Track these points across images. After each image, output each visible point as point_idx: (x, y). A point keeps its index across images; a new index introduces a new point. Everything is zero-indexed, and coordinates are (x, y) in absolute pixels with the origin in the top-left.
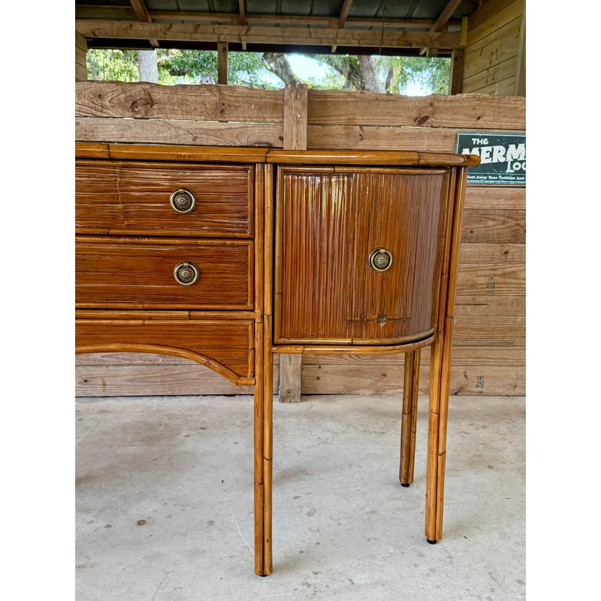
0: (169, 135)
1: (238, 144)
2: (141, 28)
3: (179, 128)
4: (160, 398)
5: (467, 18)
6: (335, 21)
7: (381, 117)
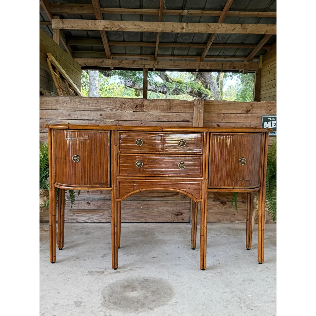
0: (149, 118)
1: (176, 121)
2: (108, 62)
3: (153, 115)
5: (262, 55)
6: (199, 58)
7: (232, 110)
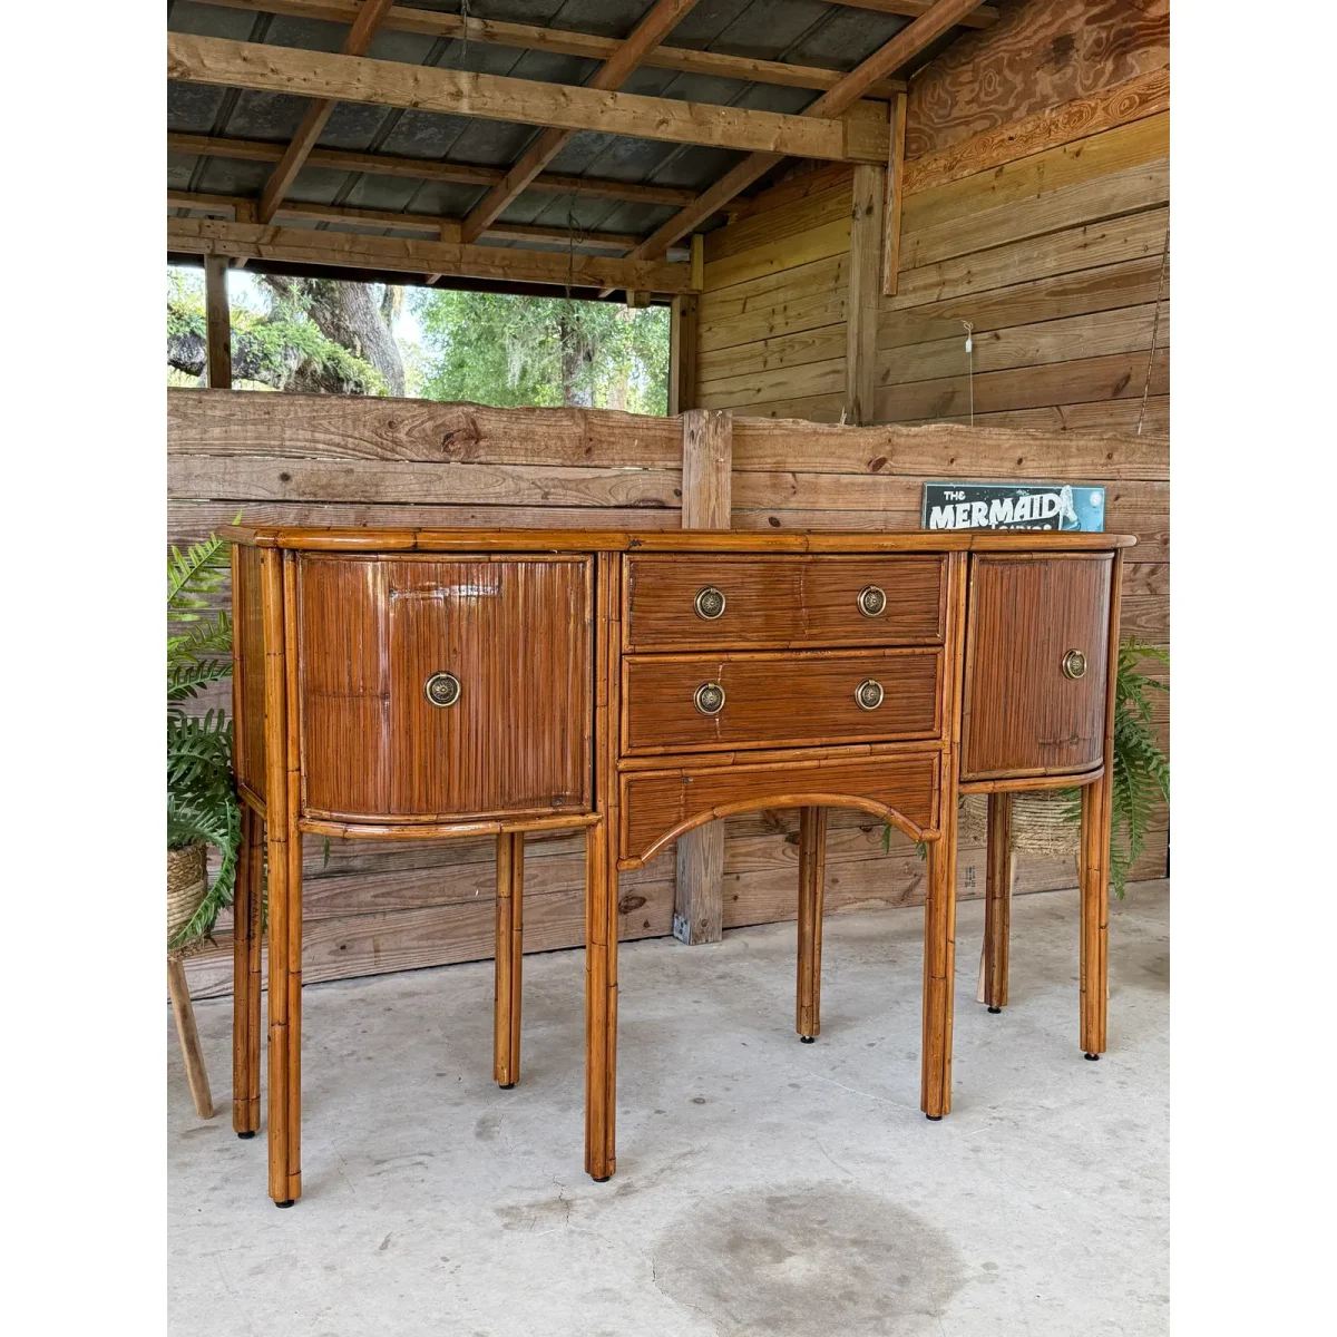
0: (504, 490)
1: (614, 503)
3: (520, 478)
5: (701, 237)
6: (454, 229)
7: (821, 460)
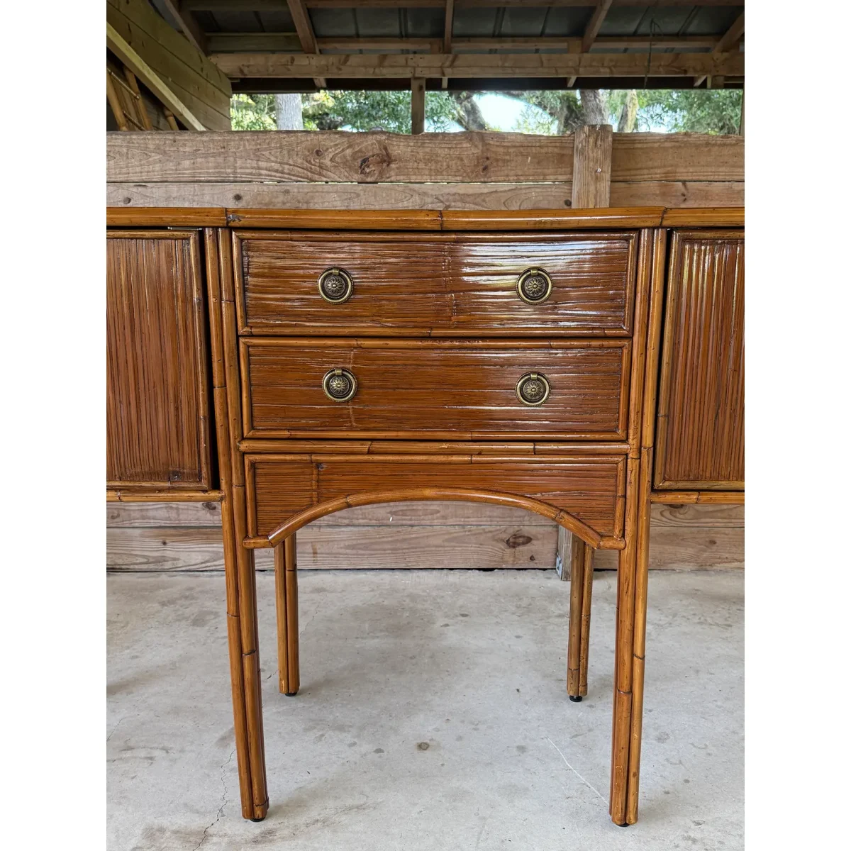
0: (411, 204)
2: (305, 62)
4: (390, 573)
6: (576, 43)
7: (714, 169)
